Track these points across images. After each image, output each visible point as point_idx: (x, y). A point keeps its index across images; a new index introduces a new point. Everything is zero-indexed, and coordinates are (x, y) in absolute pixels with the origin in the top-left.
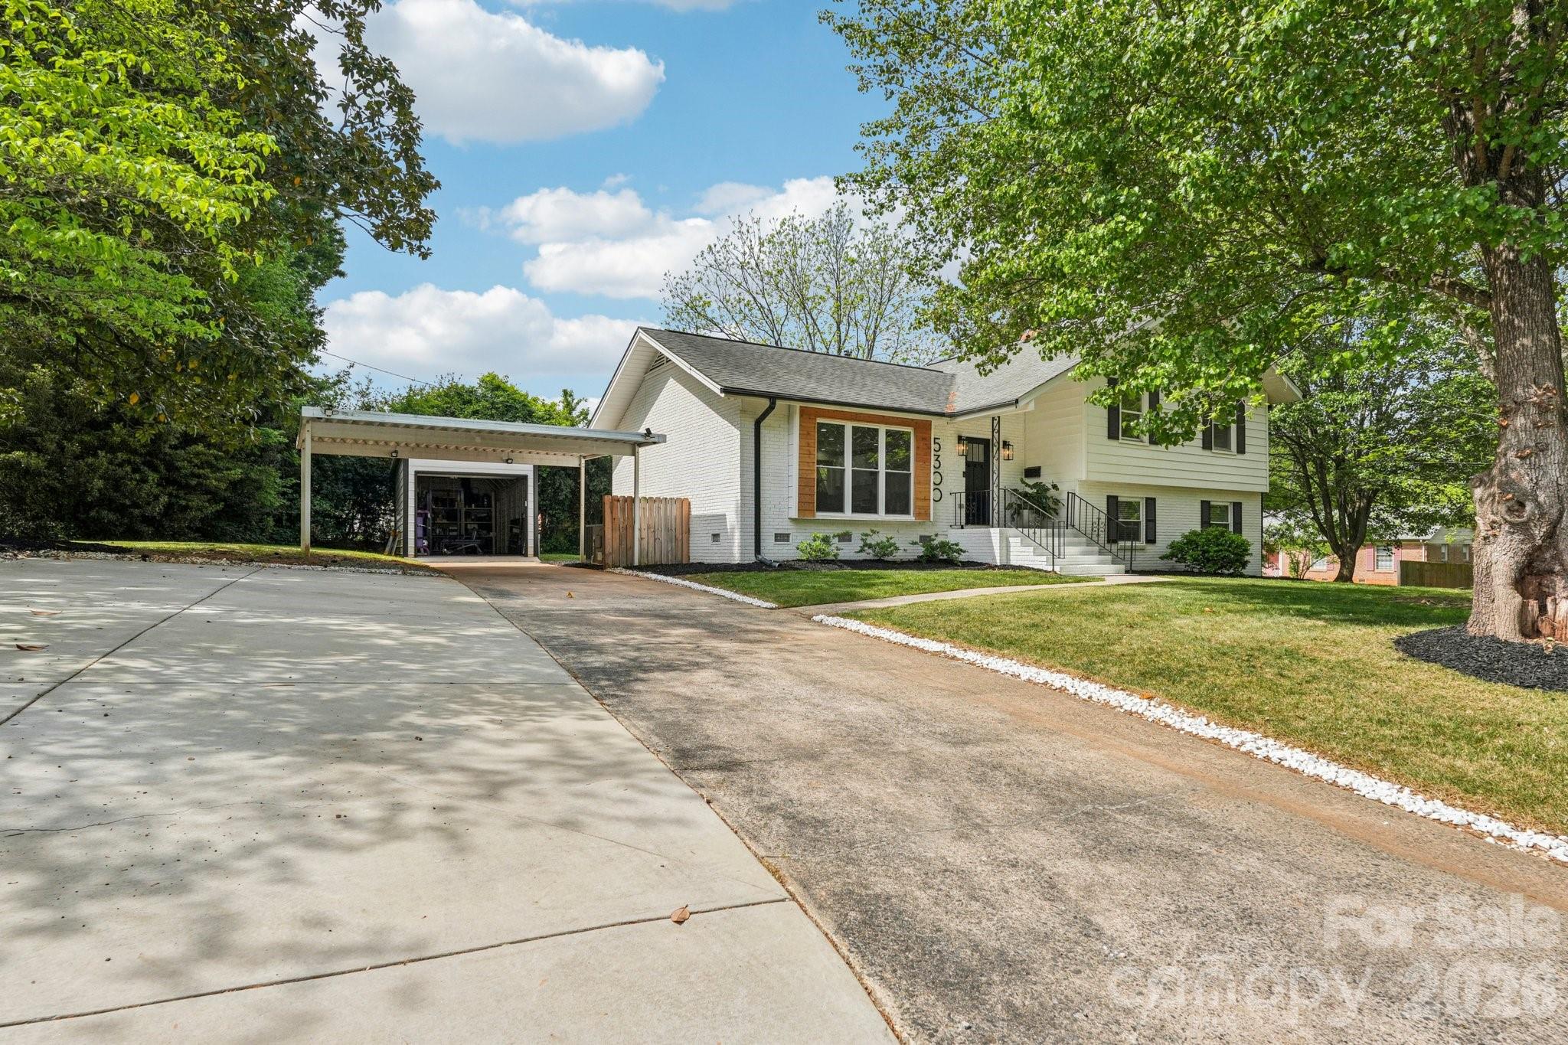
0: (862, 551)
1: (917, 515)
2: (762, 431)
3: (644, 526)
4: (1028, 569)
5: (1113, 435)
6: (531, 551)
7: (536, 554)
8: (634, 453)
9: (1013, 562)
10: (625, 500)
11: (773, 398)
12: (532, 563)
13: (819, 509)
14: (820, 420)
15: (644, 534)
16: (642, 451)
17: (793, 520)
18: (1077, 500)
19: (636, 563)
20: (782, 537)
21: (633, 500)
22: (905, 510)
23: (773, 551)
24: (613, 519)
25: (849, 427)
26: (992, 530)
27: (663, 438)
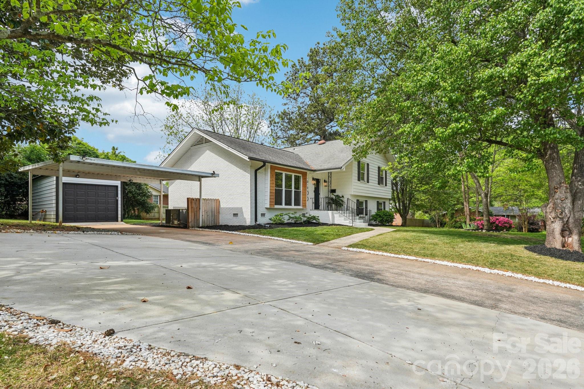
0: (289, 220)
1: (303, 206)
2: (258, 174)
3: (203, 210)
4: (342, 225)
5: (359, 180)
6: (119, 219)
7: (122, 221)
8: (200, 181)
9: (336, 223)
10: (196, 199)
11: (265, 162)
12: (120, 225)
13: (276, 204)
14: (276, 171)
15: (203, 214)
16: (203, 179)
17: (266, 208)
18: (351, 201)
19: (201, 225)
20: (263, 215)
21: (199, 200)
22: (299, 205)
23: (262, 221)
24: (192, 208)
25: (284, 173)
26: (329, 212)
27: (218, 175)
